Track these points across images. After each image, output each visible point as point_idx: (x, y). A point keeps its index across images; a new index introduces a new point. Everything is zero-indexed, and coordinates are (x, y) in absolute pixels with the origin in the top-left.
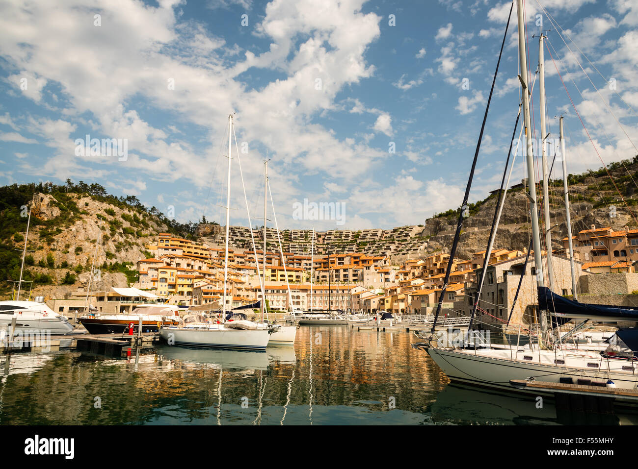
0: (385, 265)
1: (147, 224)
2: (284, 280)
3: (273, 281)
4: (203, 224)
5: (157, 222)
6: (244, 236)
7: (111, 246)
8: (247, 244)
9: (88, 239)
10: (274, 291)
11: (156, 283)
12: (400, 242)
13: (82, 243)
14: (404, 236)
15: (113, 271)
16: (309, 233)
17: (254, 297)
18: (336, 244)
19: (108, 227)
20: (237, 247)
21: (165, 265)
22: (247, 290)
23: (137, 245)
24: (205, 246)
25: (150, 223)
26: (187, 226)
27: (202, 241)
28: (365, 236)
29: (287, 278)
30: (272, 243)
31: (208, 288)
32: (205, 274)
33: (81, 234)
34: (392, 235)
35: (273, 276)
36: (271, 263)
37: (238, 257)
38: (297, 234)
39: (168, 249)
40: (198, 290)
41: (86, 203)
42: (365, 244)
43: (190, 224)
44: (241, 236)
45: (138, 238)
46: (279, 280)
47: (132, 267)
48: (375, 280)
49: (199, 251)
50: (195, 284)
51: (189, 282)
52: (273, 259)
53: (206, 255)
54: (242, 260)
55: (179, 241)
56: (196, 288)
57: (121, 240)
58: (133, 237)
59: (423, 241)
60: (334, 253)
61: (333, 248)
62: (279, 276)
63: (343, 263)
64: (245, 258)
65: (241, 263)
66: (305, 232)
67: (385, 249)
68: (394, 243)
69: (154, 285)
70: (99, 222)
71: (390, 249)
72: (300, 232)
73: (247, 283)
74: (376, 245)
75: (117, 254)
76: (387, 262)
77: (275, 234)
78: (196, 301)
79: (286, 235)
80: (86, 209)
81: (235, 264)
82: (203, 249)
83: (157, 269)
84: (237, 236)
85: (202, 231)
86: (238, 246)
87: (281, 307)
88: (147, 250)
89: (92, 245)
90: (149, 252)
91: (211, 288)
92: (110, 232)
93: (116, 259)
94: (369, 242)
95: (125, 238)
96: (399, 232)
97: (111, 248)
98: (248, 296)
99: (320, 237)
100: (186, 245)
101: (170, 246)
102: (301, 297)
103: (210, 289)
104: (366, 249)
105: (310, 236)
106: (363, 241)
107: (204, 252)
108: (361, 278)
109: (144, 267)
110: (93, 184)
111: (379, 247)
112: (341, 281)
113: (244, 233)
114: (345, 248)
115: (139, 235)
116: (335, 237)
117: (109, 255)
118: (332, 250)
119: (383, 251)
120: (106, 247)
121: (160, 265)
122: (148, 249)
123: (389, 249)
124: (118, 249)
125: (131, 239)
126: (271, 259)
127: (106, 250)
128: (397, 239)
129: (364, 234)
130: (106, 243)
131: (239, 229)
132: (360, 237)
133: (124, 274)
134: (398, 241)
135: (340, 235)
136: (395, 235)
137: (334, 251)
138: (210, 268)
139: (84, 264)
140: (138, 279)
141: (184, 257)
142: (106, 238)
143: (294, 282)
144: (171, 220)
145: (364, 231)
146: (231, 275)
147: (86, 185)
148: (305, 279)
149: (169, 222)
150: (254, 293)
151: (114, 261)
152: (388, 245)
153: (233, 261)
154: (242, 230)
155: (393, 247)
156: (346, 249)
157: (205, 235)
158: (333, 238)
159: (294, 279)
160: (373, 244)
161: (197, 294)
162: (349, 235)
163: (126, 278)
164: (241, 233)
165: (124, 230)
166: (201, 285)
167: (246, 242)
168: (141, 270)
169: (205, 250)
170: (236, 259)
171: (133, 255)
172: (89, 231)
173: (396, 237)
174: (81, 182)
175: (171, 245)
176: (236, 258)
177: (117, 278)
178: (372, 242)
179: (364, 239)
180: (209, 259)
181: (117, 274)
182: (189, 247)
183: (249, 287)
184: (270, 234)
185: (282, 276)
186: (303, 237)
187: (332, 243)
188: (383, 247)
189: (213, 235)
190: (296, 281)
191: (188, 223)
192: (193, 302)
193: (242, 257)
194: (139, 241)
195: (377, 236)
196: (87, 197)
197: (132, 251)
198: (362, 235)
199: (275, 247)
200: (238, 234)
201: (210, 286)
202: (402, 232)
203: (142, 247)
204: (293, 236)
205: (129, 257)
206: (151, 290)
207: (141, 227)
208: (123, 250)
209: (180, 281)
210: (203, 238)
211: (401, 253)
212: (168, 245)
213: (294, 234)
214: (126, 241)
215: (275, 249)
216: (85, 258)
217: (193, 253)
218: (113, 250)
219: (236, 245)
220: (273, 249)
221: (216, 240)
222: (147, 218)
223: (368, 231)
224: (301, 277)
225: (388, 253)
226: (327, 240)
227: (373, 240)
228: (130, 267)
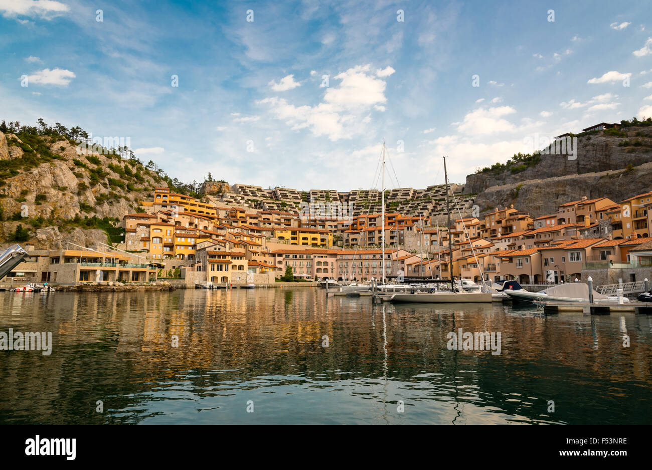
0: (426, 226)
1: (142, 178)
2: (307, 244)
3: (294, 245)
4: (209, 181)
5: (154, 178)
6: (256, 196)
7: (90, 197)
8: (260, 204)
9: (56, 186)
10: (296, 257)
11: (147, 243)
12: (437, 202)
13: (46, 190)
14: (442, 195)
15: (88, 227)
16: (330, 194)
17: (273, 264)
18: (362, 204)
19: (88, 175)
20: (248, 207)
21: (159, 221)
22: (264, 254)
23: (127, 199)
24: (211, 204)
25: (146, 177)
26: (191, 187)
27: (208, 201)
28: (394, 196)
29: (310, 241)
30: (290, 204)
31: (215, 249)
32: (211, 234)
33: (46, 179)
34: (427, 194)
35: (293, 238)
36: (290, 225)
37: (251, 218)
38: (316, 195)
39: (166, 206)
40: (202, 252)
41: (61, 147)
42: (396, 204)
43: (195, 184)
44: (253, 196)
45: (129, 192)
46: (301, 244)
47: (116, 223)
48: (419, 242)
49: (205, 210)
50: (198, 245)
51: (191, 241)
52: (292, 220)
53: (213, 214)
54: (256, 221)
55: (179, 196)
56: (199, 250)
57: (104, 191)
58: (122, 191)
59: (467, 199)
60: (361, 214)
61: (360, 209)
62: (301, 239)
63: (375, 225)
64: (259, 219)
65: (255, 224)
66: (325, 192)
67: (421, 209)
68: (431, 202)
69: (145, 245)
70: (76, 169)
71: (428, 209)
72: (320, 192)
73: (264, 246)
74: (410, 205)
75: (98, 208)
76: (428, 222)
77: (291, 194)
78: (200, 267)
79: (304, 196)
80: (61, 154)
81: (247, 224)
82: (208, 208)
83: (148, 226)
84: (248, 195)
85: (208, 189)
86: (250, 206)
87: (305, 275)
88: (141, 207)
89: (61, 193)
90: (143, 209)
91: (219, 249)
92: (90, 181)
93: (95, 212)
94: (401, 202)
95: (110, 190)
96: (434, 191)
97: (90, 199)
98: (265, 262)
99: (343, 198)
100: (188, 202)
101: (168, 202)
102: (330, 264)
103: (217, 250)
104: (398, 209)
105: (331, 196)
106: (394, 201)
107: (210, 211)
108: (401, 242)
109: (131, 223)
110: (73, 128)
111: (414, 208)
112: (376, 245)
113: (257, 192)
114: (373, 209)
115: (130, 189)
116: (360, 197)
117: (84, 207)
118: (359, 211)
119: (420, 211)
120: (82, 197)
121: (153, 221)
122: (142, 205)
123: (426, 209)
124: (100, 200)
125: (118, 191)
126: (289, 220)
127: (82, 202)
128: (433, 198)
129: (395, 194)
130: (82, 192)
131: (251, 188)
132: (389, 197)
133: (104, 232)
134: (436, 200)
135: (365, 195)
136: (430, 194)
137: (361, 212)
138: (218, 228)
139: (46, 216)
140: (123, 239)
141: (186, 213)
142: (82, 188)
143: (319, 246)
144: (173, 179)
145: (393, 191)
146: (244, 236)
147: (63, 129)
148: (331, 243)
149: (171, 180)
150: (273, 258)
151: (91, 215)
152: (424, 204)
153: (245, 222)
154: (254, 190)
155: (430, 207)
156: (375, 210)
157: (212, 193)
158: (358, 198)
159: (319, 242)
160: (406, 204)
161: (200, 258)
162: (376, 195)
163: (106, 237)
164: (254, 194)
165: (110, 180)
166: (206, 246)
167: (259, 202)
168: (128, 227)
169: (212, 208)
170: (249, 220)
171: (121, 209)
172: (58, 176)
173: (432, 196)
174: (57, 124)
175: (170, 202)
176: (248, 218)
177: (93, 236)
178: (404, 201)
179: (394, 199)
180: (216, 219)
181: (93, 231)
182: (192, 205)
183: (265, 250)
184: (286, 194)
185: (304, 239)
186: (324, 198)
187: (358, 204)
188: (419, 207)
189: (221, 194)
190: (321, 245)
191: (192, 183)
192: (196, 267)
193: (257, 218)
194: (131, 196)
195: (409, 195)
196: (64, 140)
197: (118, 205)
198: (390, 195)
199: (293, 208)
200: (250, 193)
201: (218, 247)
202: (438, 191)
203: (134, 203)
205: (114, 212)
206: (140, 252)
207: (134, 180)
208: (106, 203)
209: (179, 241)
210: (209, 196)
211: (442, 213)
212: (166, 202)
213: (313, 195)
214: (111, 193)
215: (293, 210)
216: (49, 209)
217: (197, 212)
218: (91, 199)
219: (248, 205)
220: (291, 210)
221: (224, 199)
222: (142, 172)
223: (398, 191)
224: (327, 240)
225: (426, 213)
226: (351, 200)
228: (114, 224)
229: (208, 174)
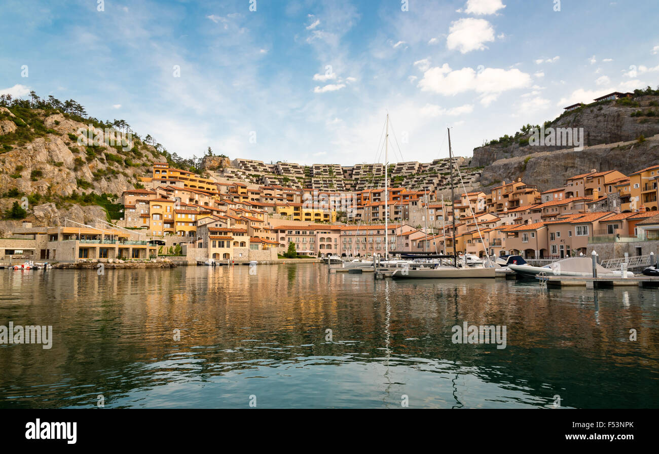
0: (432, 201)
1: (140, 153)
2: (310, 220)
3: (296, 221)
4: (209, 156)
5: (153, 153)
6: (258, 171)
7: (87, 173)
8: (262, 179)
9: (51, 162)
10: (299, 233)
11: (147, 220)
12: (443, 176)
13: (42, 166)
14: (448, 169)
15: (86, 204)
16: (333, 168)
17: (275, 240)
18: (366, 179)
19: (85, 150)
20: (250, 182)
21: (159, 197)
22: (266, 230)
23: (125, 175)
24: (211, 180)
25: (144, 152)
26: (191, 162)
27: (208, 176)
28: (399, 170)
29: (313, 217)
30: (292, 178)
31: (217, 225)
32: (212, 211)
33: (41, 154)
34: (433, 168)
35: (296, 214)
36: (292, 201)
37: (252, 193)
38: (319, 169)
39: (165, 182)
40: (203, 229)
41: (55, 121)
42: (401, 179)
43: (194, 159)
44: (255, 171)
45: (127, 167)
46: (304, 219)
47: (115, 200)
48: (424, 217)
49: (205, 186)
50: (199, 222)
51: (192, 218)
52: (294, 196)
53: (213, 190)
54: (257, 197)
55: (179, 172)
56: (200, 226)
57: (101, 166)
58: (119, 166)
59: (474, 173)
60: (365, 188)
61: (363, 184)
62: (304, 214)
63: (379, 199)
64: (261, 194)
65: (257, 200)
66: (328, 167)
67: (426, 183)
68: (437, 176)
69: (145, 222)
70: (72, 144)
71: (433, 183)
72: (323, 167)
73: (266, 222)
74: (415, 179)
75: (95, 184)
76: (433, 197)
77: (294, 168)
78: (201, 243)
79: (307, 170)
80: (56, 129)
81: (249, 200)
82: (209, 183)
83: (148, 202)
84: (250, 170)
85: (208, 164)
86: (252, 182)
87: (308, 251)
88: (139, 183)
89: (57, 169)
90: (141, 184)
91: (220, 225)
92: (87, 156)
93: (93, 189)
94: (406, 177)
95: (107, 165)
96: (440, 165)
97: (87, 175)
98: (268, 238)
99: (346, 172)
100: (188, 177)
101: (167, 178)
102: (333, 240)
103: (218, 227)
104: (403, 183)
105: (335, 170)
106: (399, 175)
107: (211, 187)
108: (406, 217)
109: (130, 199)
110: (67, 101)
111: (419, 182)
112: (380, 220)
113: (258, 167)
114: (378, 183)
115: (128, 165)
116: (364, 172)
117: (81, 183)
118: (363, 186)
119: (425, 185)
120: (79, 173)
121: (152, 197)
122: (141, 181)
123: (431, 183)
124: (97, 176)
125: (116, 166)
126: (291, 195)
127: (79, 178)
128: (440, 172)
129: (399, 168)
130: (78, 168)
131: (252, 162)
132: (394, 171)
133: (102, 208)
134: (441, 174)
135: (369, 169)
136: (436, 167)
137: (365, 186)
138: (219, 204)
139: (43, 193)
140: (122, 215)
141: (186, 189)
142: (78, 163)
143: (322, 222)
144: (172, 153)
145: (398, 165)
146: (246, 212)
147: (57, 102)
148: (335, 218)
149: (170, 155)
150: (275, 234)
151: (89, 191)
152: (429, 178)
153: (247, 198)
154: (255, 164)
155: (436, 181)
156: (379, 184)
157: (212, 169)
158: (362, 172)
159: (322, 218)
160: (410, 178)
161: (201, 234)
162: (380, 169)
163: (105, 213)
164: (255, 168)
165: (107, 155)
166: (207, 223)
167: (260, 177)
168: (127, 203)
169: (213, 184)
170: (251, 196)
171: (119, 185)
172: (53, 151)
173: (438, 170)
174: (51, 96)
175: (169, 177)
176: (249, 194)
177: (92, 213)
178: (409, 176)
179: (399, 173)
180: (217, 195)
181: (91, 207)
182: (192, 180)
183: (267, 227)
184: (288, 168)
185: (307, 214)
186: (327, 172)
187: (362, 178)
188: (425, 182)
189: (221, 169)
190: (325, 220)
191: (192, 158)
192: (197, 244)
193: (258, 194)
194: (129, 171)
195: (415, 169)
196: (58, 114)
197: (116, 180)
198: (395, 169)
199: (295, 183)
200: (251, 168)
201: (219, 223)
202: (445, 164)
203: (133, 178)
204: (315, 171)
205: (112, 188)
206: (140, 229)
207: (132, 155)
208: (103, 179)
209: (179, 217)
210: (209, 171)
211: (448, 187)
212: (165, 177)
213: (316, 169)
214: (108, 169)
215: (295, 185)
216: (46, 185)
217: (197, 187)
218: (89, 176)
219: (249, 180)
220: (293, 185)
221: (225, 174)
222: (139, 147)
223: (403, 165)
224: (330, 216)
225: (431, 187)
226: (355, 175)
227: (410, 174)
228: (113, 200)
229: (208, 149)
